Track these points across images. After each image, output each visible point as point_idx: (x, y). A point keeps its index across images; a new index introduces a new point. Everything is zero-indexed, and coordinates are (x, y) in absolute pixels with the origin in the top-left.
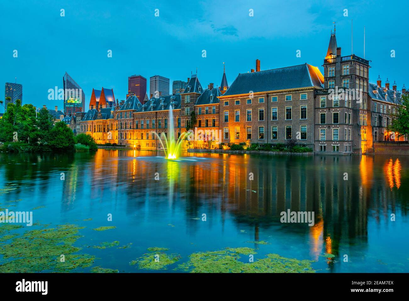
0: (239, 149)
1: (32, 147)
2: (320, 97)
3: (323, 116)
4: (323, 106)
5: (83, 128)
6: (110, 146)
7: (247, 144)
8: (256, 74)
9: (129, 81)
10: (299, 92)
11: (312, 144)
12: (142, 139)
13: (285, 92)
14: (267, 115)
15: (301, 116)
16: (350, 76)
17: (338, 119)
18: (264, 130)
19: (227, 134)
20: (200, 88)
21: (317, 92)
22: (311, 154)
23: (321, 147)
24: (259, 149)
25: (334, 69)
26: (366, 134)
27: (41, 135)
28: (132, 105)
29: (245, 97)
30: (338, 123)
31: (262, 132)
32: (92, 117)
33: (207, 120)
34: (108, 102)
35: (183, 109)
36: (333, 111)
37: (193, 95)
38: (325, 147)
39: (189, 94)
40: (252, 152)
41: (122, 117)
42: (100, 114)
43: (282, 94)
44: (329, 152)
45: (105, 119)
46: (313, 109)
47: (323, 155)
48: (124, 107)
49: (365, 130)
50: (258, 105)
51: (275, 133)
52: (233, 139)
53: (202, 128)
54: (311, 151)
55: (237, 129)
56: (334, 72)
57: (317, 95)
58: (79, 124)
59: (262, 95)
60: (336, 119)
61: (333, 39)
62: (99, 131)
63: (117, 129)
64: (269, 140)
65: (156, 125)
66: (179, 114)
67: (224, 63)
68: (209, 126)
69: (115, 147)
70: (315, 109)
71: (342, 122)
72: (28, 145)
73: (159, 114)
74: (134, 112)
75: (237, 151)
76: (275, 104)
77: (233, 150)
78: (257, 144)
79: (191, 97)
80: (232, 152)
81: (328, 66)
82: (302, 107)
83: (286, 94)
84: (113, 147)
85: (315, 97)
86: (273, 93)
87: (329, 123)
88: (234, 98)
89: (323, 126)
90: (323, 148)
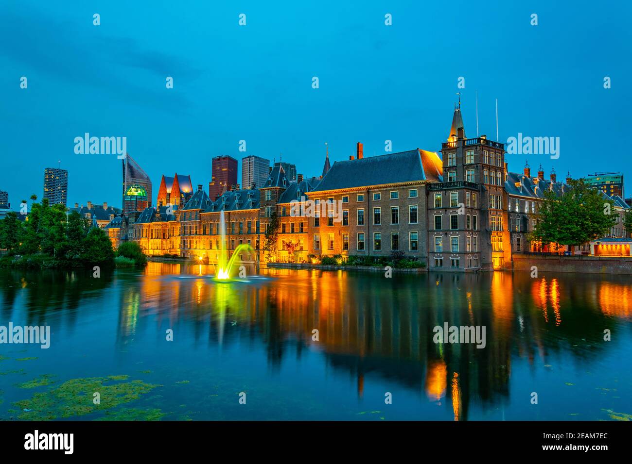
0: (332, 264)
1: (58, 262)
2: (435, 193)
3: (438, 219)
4: (439, 207)
5: (137, 233)
6: (168, 259)
7: (344, 256)
8: (355, 162)
9: (213, 164)
10: (408, 187)
11: (424, 257)
12: (211, 248)
13: (390, 187)
14: (367, 217)
15: (411, 220)
16: (476, 165)
17: (457, 223)
18: (364, 239)
19: (318, 243)
20: (285, 181)
21: (430, 187)
22: (423, 270)
23: (437, 261)
24: (357, 264)
25: (454, 155)
26: (502, 243)
27: (69, 246)
28: (199, 203)
29: (340, 193)
30: (457, 228)
31: (362, 240)
32: (149, 217)
33: (293, 224)
34: (182, 193)
35: (263, 209)
36: (451, 213)
37: (275, 190)
38: (441, 260)
39: (270, 189)
40: (348, 267)
41: (186, 219)
42: (159, 215)
43: (386, 190)
44: (447, 268)
45: (165, 221)
46: (424, 210)
47: (439, 272)
48: (188, 205)
49: (500, 238)
50: (356, 204)
51: (379, 241)
52: (325, 250)
53: (286, 234)
54: (422, 266)
55: (331, 236)
56: (455, 160)
57: (430, 191)
58: (132, 228)
59: (361, 191)
60: (455, 223)
61: (457, 116)
62: (157, 238)
63: (180, 235)
64: (370, 251)
65: (229, 229)
66: (257, 215)
67: (326, 144)
68: (295, 231)
69: (176, 259)
70: (428, 209)
71: (462, 228)
72: (53, 259)
73: (233, 216)
74: (202, 212)
75: (330, 266)
76: (378, 204)
77: (324, 264)
78: (356, 257)
79: (273, 193)
80: (323, 268)
81: (447, 152)
82: (411, 208)
83: (391, 190)
84: (174, 259)
85: (427, 194)
86: (374, 189)
87: (445, 229)
88: (327, 195)
89: (438, 232)
90: (439, 262)
